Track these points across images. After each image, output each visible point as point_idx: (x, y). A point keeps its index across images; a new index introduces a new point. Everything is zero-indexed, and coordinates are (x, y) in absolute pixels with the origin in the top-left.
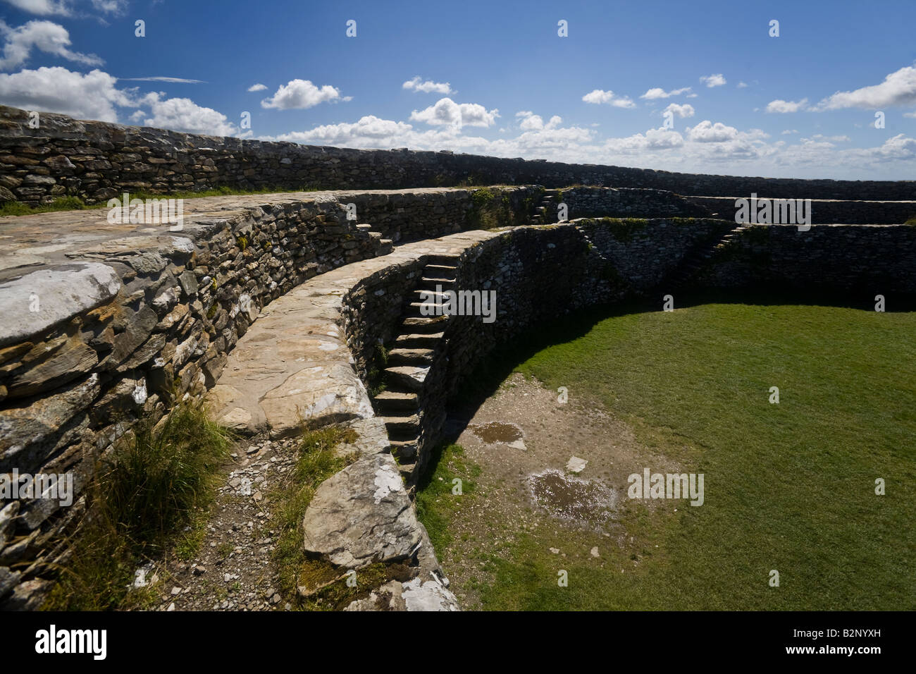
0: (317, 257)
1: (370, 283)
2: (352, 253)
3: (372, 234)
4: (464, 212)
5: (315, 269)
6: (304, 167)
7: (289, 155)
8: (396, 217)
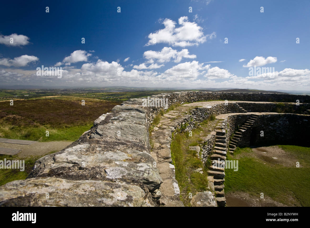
0: (231, 111)
1: (238, 116)
2: (238, 111)
3: (243, 109)
4: (272, 108)
5: (230, 112)
6: (235, 96)
7: (232, 95)
8: (251, 107)
